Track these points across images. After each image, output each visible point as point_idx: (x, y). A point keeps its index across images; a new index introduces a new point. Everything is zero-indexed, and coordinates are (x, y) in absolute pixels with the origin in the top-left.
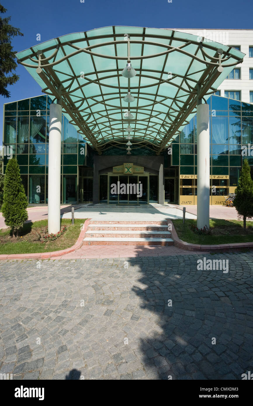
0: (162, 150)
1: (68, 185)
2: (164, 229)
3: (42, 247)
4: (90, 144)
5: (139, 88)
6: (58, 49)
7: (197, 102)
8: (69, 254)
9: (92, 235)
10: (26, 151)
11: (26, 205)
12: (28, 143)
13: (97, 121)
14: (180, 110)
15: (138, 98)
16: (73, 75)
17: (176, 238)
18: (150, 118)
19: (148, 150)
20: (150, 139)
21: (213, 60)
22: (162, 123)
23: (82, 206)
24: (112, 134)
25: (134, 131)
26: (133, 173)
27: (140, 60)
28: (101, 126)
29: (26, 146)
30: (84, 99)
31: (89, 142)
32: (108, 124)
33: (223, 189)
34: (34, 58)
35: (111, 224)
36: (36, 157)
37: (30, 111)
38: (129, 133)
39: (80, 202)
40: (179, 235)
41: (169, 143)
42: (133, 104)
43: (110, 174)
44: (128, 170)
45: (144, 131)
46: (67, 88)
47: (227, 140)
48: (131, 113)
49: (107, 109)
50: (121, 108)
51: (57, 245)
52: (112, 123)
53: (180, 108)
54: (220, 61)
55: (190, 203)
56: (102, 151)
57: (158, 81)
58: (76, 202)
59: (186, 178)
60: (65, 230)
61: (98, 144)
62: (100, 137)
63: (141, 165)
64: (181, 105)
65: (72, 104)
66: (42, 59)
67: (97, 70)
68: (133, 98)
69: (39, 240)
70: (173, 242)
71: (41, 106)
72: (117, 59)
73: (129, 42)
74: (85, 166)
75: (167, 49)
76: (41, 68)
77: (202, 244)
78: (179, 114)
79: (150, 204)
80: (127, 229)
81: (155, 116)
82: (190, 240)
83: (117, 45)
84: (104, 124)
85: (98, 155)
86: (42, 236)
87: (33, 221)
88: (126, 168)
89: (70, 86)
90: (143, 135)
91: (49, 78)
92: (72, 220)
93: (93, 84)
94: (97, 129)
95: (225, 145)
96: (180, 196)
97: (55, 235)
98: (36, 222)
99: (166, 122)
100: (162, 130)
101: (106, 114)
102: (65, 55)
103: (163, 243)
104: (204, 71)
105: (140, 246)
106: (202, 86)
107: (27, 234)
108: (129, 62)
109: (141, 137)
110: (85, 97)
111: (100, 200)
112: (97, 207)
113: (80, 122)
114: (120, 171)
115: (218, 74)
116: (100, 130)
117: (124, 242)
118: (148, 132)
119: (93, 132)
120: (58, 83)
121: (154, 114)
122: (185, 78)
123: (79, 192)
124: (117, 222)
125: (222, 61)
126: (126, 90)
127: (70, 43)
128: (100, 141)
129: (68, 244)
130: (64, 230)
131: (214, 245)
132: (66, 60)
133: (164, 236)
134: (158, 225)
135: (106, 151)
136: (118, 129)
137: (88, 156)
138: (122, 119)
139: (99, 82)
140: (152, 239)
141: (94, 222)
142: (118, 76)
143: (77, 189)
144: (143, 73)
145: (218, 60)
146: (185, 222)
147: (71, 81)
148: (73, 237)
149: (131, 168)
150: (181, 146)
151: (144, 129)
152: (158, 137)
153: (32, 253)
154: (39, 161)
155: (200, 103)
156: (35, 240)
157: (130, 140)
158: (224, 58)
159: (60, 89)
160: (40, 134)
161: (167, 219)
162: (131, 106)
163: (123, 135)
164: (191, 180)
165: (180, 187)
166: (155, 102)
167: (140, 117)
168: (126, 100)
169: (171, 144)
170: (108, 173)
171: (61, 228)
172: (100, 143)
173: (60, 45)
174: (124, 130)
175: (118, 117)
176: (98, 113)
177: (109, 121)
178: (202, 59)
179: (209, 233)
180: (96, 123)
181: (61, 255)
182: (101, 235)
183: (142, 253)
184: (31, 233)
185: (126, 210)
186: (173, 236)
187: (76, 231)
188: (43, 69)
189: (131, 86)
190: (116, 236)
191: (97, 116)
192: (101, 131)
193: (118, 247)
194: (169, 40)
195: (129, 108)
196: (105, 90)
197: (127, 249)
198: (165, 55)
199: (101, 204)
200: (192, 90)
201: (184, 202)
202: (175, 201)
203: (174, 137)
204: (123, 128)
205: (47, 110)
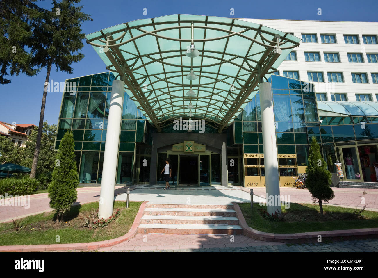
0: (224, 128)
1: (123, 164)
2: (230, 215)
3: (89, 235)
4: (150, 120)
5: (201, 67)
6: (126, 32)
7: (259, 81)
8: (121, 244)
9: (149, 221)
10: (82, 126)
11: (77, 184)
12: (85, 118)
13: (158, 97)
14: (241, 88)
15: (200, 76)
16: (138, 55)
17: (245, 225)
18: (211, 96)
19: (210, 128)
20: (211, 117)
21: (271, 44)
22: (224, 101)
23: (138, 187)
24: (173, 111)
25: (196, 108)
26: (193, 152)
27: (202, 43)
28: (162, 103)
29: (83, 121)
30: (147, 76)
31: (148, 119)
32: (169, 101)
33: (291, 169)
34: (103, 39)
35: (171, 208)
36: (91, 133)
37: (91, 87)
38: (190, 110)
39: (136, 182)
40: (248, 222)
41: (232, 121)
42: (195, 82)
43: (169, 153)
44: (189, 148)
45: (206, 109)
46: (131, 66)
47: (290, 117)
48: (193, 91)
49: (169, 86)
50: (183, 85)
51: (107, 233)
52: (173, 100)
53: (241, 86)
54: (278, 45)
55: (257, 184)
56: (161, 128)
57: (219, 61)
58: (131, 183)
59: (250, 157)
60: (118, 214)
61: (158, 121)
62: (161, 113)
63: (203, 144)
64: (243, 83)
65: (134, 80)
66: (110, 40)
67: (162, 51)
68: (195, 77)
69: (87, 226)
70: (241, 229)
71: (102, 82)
72: (180, 41)
73: (193, 27)
74: (143, 143)
75: (228, 33)
76: (109, 47)
77: (276, 233)
78: (240, 92)
79: (212, 185)
80: (189, 214)
81: (217, 94)
82: (260, 228)
83: (181, 29)
84: (165, 101)
85: (157, 132)
86: (91, 222)
87: (82, 203)
88: (187, 146)
89: (134, 64)
90: (205, 112)
91: (114, 57)
92: (126, 203)
93: (157, 63)
94: (157, 106)
95: (289, 122)
96: (245, 176)
97: (106, 220)
98: (85, 204)
99: (228, 99)
100: (224, 107)
101: (168, 91)
102: (132, 37)
103: (230, 231)
104: (264, 53)
105: (203, 235)
106: (263, 66)
107: (74, 218)
108: (192, 44)
109: (202, 114)
110: (148, 75)
111: (157, 181)
112: (154, 189)
113: (141, 98)
114: (180, 150)
115: (277, 55)
116: (160, 107)
117: (185, 230)
118: (210, 110)
119: (153, 109)
120: (123, 61)
121: (216, 91)
122: (246, 59)
123: (135, 172)
124: (177, 206)
125: (280, 45)
126: (189, 69)
127: (138, 28)
128: (160, 118)
129: (121, 232)
130: (116, 214)
131: (289, 233)
132: (132, 42)
133: (231, 223)
134: (223, 210)
135: (165, 129)
136: (180, 106)
137: (147, 133)
138: (184, 96)
139: (162, 61)
140: (217, 227)
141: (152, 205)
142: (181, 56)
143: (133, 168)
144: (205, 54)
145: (277, 44)
146: (254, 206)
147: (135, 60)
148: (127, 223)
149: (191, 146)
150: (243, 123)
151: (206, 107)
152: (220, 115)
153: (77, 242)
154: (94, 136)
155: (262, 81)
156: (82, 227)
157: (191, 117)
158: (281, 42)
159: (124, 66)
160: (99, 109)
161: (233, 203)
162: (193, 84)
163: (184, 112)
164: (256, 159)
165: (245, 166)
166: (217, 80)
167: (202, 94)
168: (189, 78)
169: (233, 121)
170: (167, 151)
171: (114, 212)
172: (159, 120)
173: (128, 28)
174: (185, 107)
175: (180, 94)
176: (159, 89)
177: (170, 98)
178: (262, 43)
179: (282, 220)
180: (157, 100)
181: (111, 246)
182: (158, 220)
183: (206, 243)
184: (78, 217)
185: (186, 193)
186: (241, 222)
187: (130, 216)
188: (110, 48)
189: (194, 65)
190: (176, 222)
191: (158, 93)
192: (162, 107)
193: (178, 236)
194: (230, 27)
195: (191, 86)
196: (168, 68)
197: (189, 238)
198: (227, 39)
199: (158, 185)
200: (253, 70)
201: (249, 184)
202: (239, 182)
203: (237, 114)
204: (184, 105)
205: (108, 87)
